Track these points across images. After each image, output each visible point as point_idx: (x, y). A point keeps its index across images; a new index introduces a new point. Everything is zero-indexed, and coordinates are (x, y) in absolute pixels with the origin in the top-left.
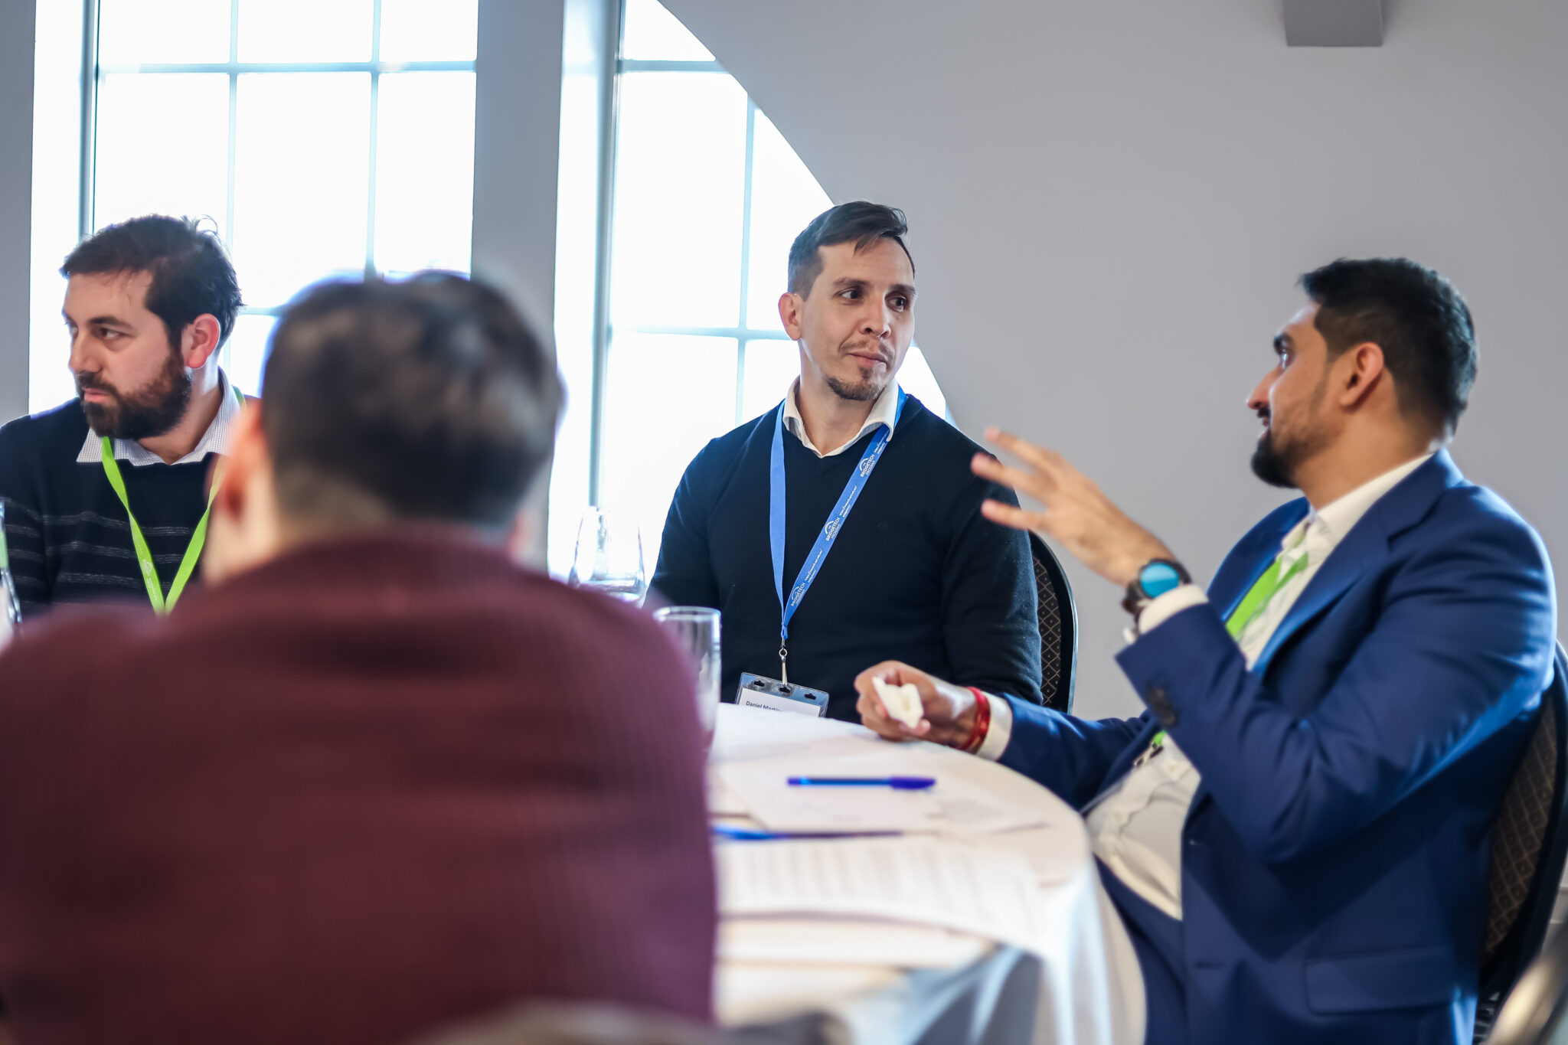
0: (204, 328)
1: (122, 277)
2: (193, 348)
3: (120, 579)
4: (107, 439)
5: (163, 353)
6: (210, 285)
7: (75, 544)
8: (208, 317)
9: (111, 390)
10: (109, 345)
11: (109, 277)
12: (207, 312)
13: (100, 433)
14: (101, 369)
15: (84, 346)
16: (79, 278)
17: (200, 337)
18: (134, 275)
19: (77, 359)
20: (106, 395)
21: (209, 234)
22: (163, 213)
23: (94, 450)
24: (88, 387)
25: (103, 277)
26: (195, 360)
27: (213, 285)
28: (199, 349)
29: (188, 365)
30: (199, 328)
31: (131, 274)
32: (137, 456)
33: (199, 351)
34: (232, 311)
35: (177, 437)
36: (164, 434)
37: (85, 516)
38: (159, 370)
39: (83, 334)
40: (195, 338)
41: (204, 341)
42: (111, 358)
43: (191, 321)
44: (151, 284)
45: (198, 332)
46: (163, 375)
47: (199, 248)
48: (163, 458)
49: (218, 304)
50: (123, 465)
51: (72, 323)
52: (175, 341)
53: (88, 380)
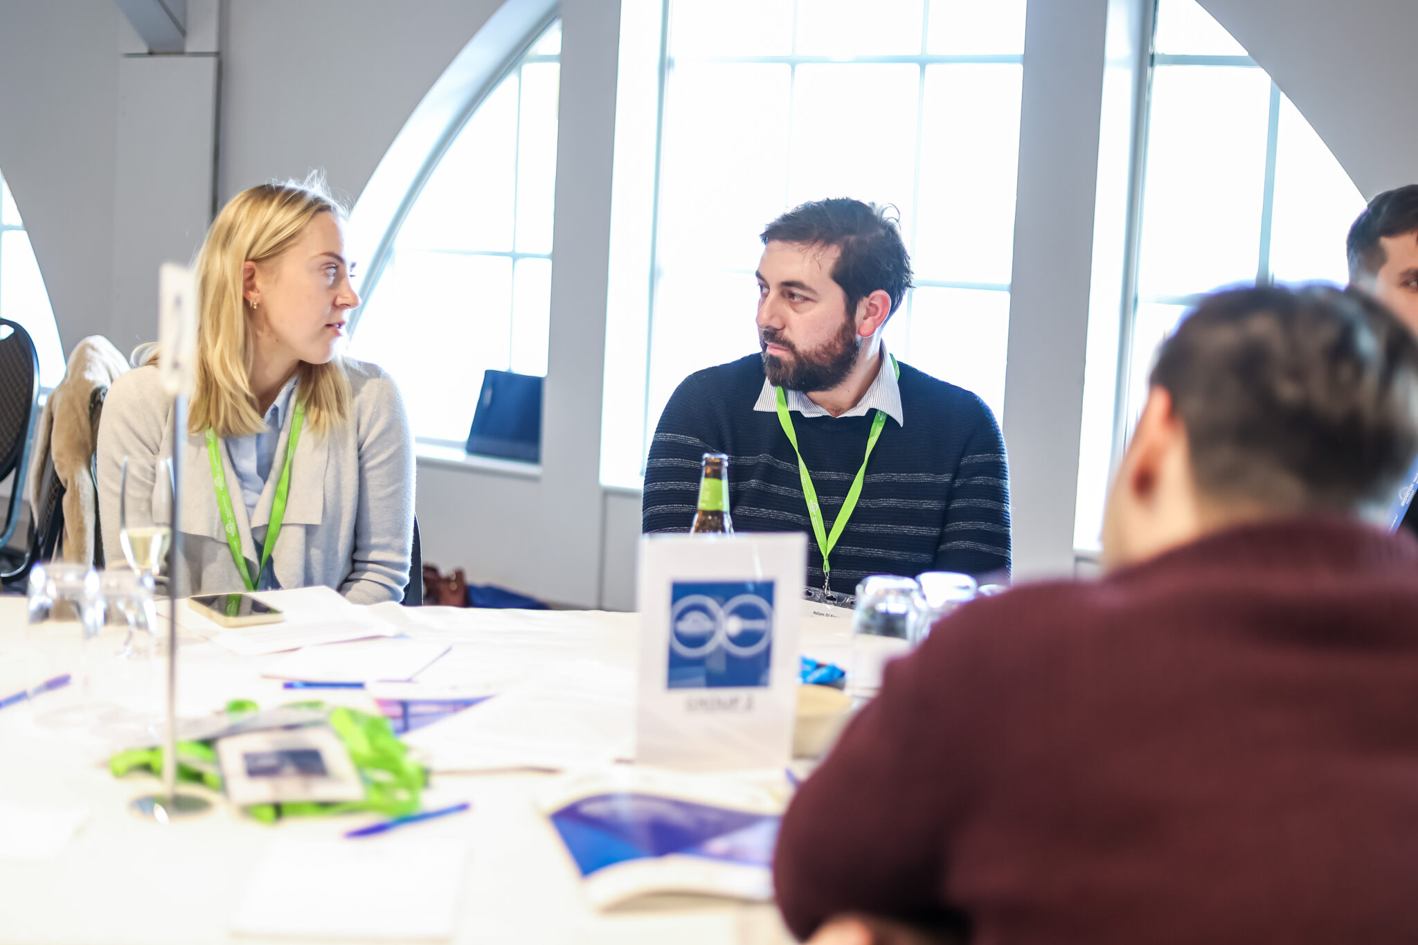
0: (877, 302)
1: (815, 248)
2: (865, 318)
3: (790, 516)
4: (780, 389)
5: (840, 319)
6: (888, 266)
7: (753, 482)
8: (882, 293)
9: (790, 346)
10: (793, 306)
11: (804, 247)
12: (882, 289)
13: (775, 383)
14: (784, 327)
15: (772, 305)
16: (776, 244)
17: (872, 309)
18: (825, 248)
19: (765, 316)
20: (785, 350)
21: (891, 221)
22: (854, 197)
23: (770, 400)
24: (771, 341)
25: (797, 245)
26: (864, 330)
27: (891, 266)
28: (870, 319)
29: (859, 333)
30: (872, 302)
31: (823, 246)
32: (806, 407)
33: (869, 321)
34: (902, 291)
35: (842, 394)
36: (830, 390)
37: (764, 458)
38: (835, 334)
39: (773, 293)
40: (868, 310)
41: (875, 314)
42: (793, 317)
43: (867, 296)
44: (838, 258)
45: (871, 304)
46: (836, 339)
47: (882, 232)
48: (828, 410)
49: (891, 283)
50: (795, 416)
51: (764, 284)
52: (851, 310)
53: (771, 335)
